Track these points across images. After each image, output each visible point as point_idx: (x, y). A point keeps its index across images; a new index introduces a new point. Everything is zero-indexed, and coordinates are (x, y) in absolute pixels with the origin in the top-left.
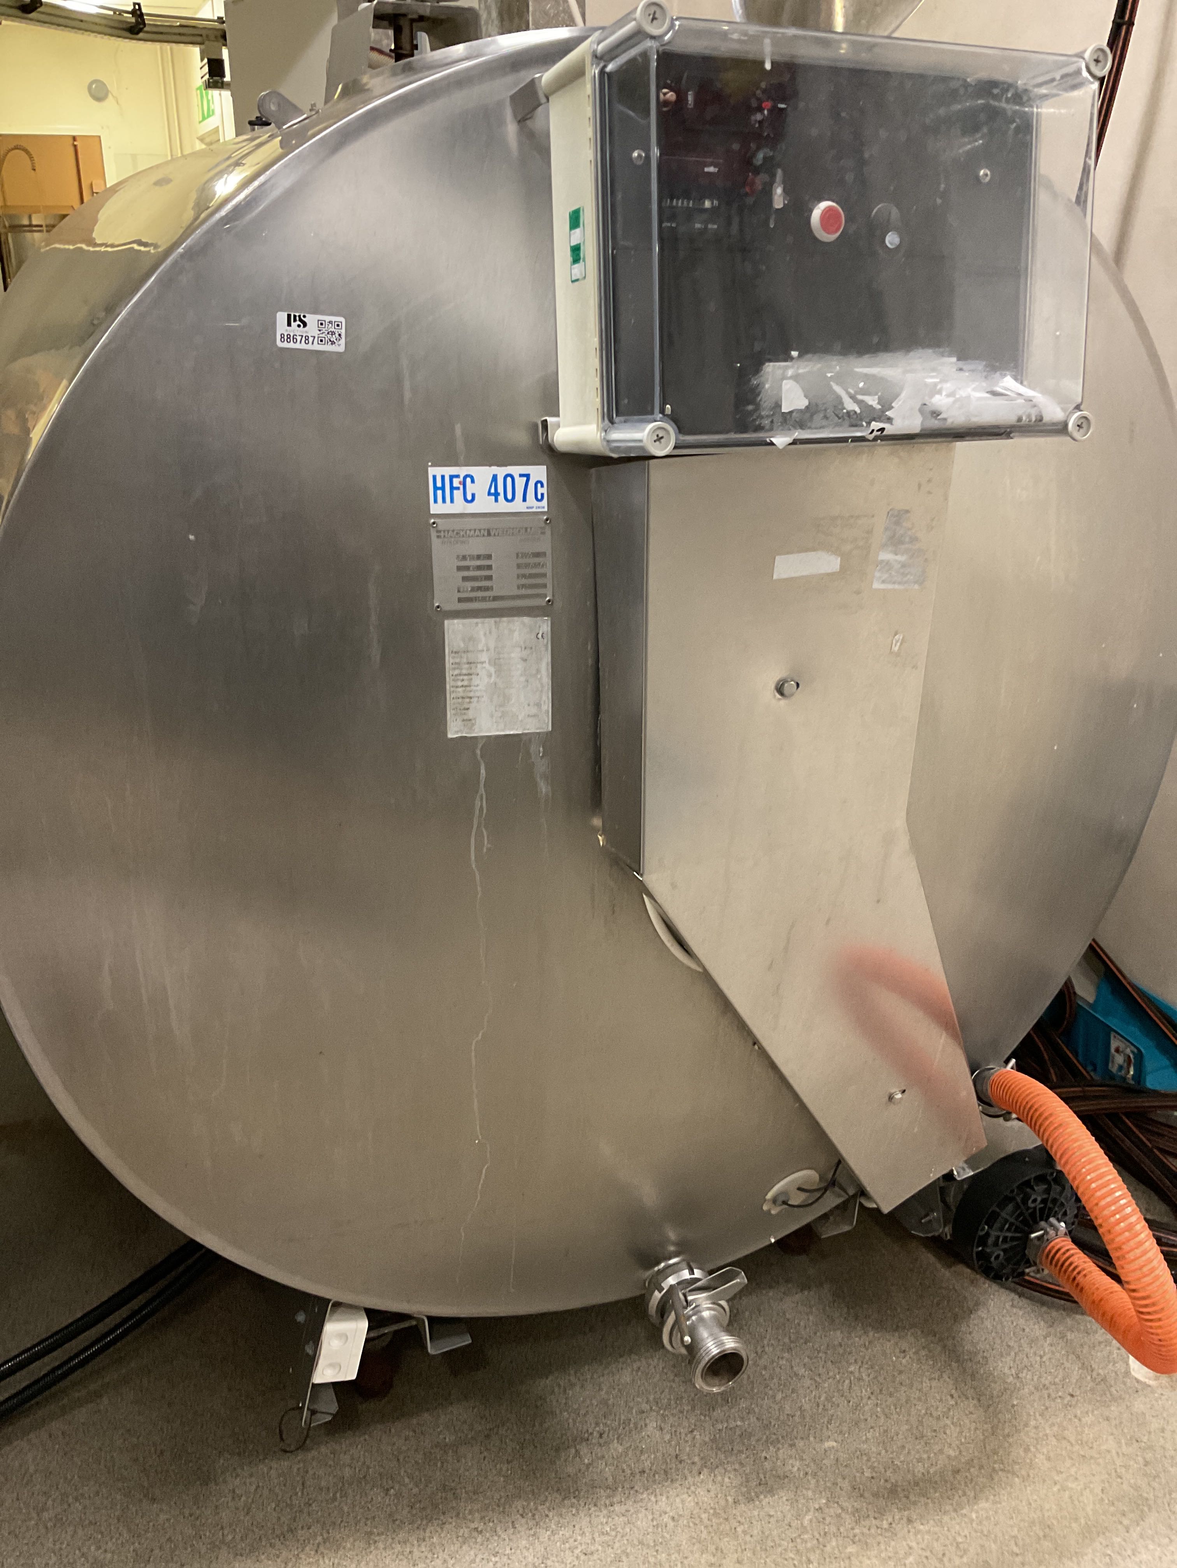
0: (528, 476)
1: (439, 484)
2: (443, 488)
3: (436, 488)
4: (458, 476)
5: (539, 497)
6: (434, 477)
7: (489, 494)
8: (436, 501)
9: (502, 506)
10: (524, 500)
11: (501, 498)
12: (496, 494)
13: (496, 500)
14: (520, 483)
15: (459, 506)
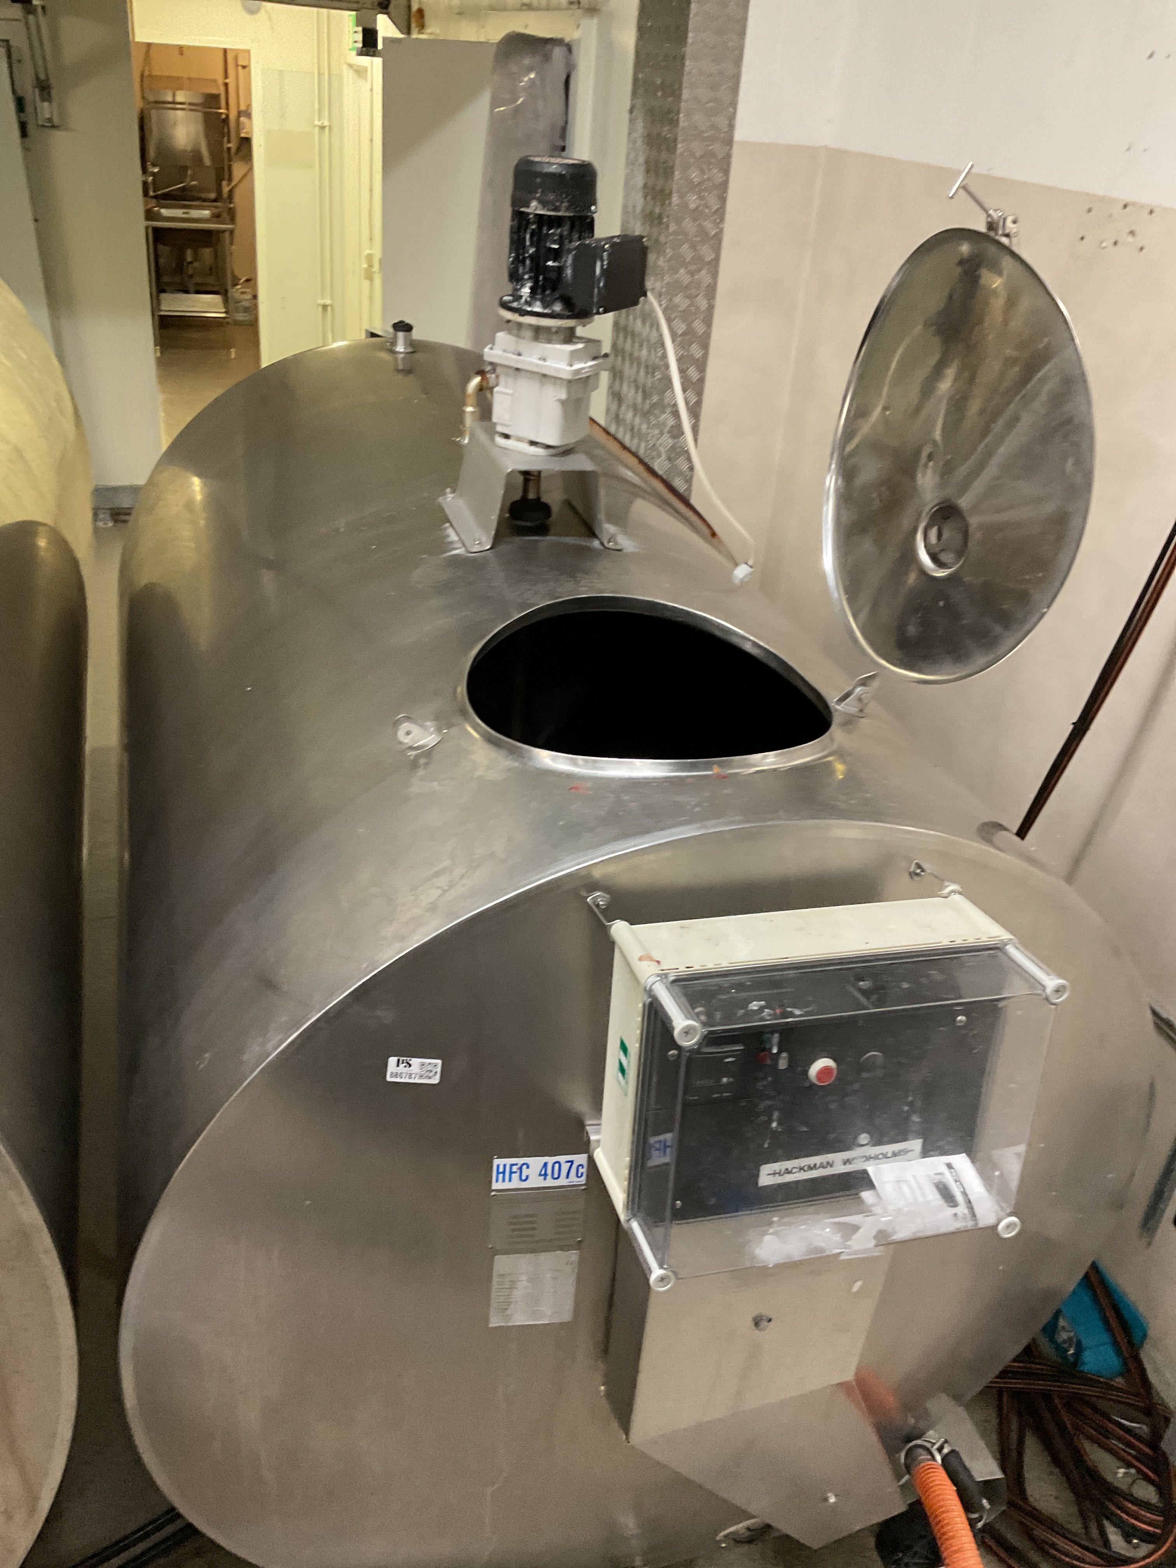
0: (572, 1162)
1: (501, 1170)
2: (504, 1172)
3: (498, 1173)
4: (516, 1164)
5: (579, 1175)
6: (498, 1166)
7: (540, 1175)
8: (497, 1181)
9: (550, 1182)
10: (567, 1177)
11: (549, 1177)
12: (545, 1175)
13: (545, 1179)
14: (565, 1167)
15: (515, 1183)
